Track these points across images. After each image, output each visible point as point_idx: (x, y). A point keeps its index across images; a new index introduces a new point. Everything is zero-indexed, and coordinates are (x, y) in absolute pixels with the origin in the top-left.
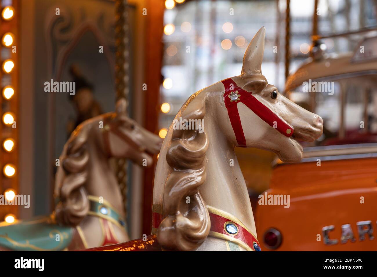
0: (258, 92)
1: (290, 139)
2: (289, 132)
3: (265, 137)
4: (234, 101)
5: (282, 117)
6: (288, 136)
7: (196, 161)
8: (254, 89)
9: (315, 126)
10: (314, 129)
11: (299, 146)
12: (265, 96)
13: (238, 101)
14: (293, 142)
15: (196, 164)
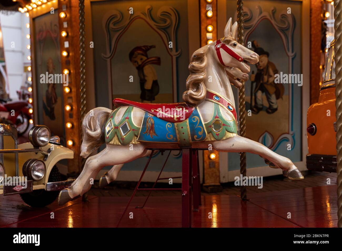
0: (228, 44)
1: (241, 63)
2: (240, 59)
3: (231, 62)
4: (219, 48)
5: (238, 53)
6: (240, 61)
7: (198, 70)
8: (226, 43)
9: (252, 57)
10: (252, 58)
11: (246, 66)
12: (231, 45)
13: (220, 48)
14: (243, 64)
15: (199, 71)
